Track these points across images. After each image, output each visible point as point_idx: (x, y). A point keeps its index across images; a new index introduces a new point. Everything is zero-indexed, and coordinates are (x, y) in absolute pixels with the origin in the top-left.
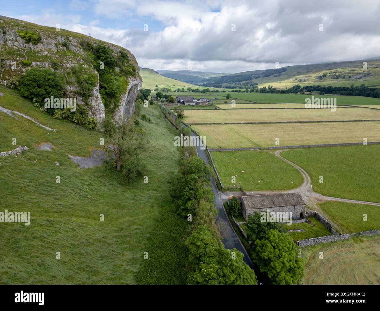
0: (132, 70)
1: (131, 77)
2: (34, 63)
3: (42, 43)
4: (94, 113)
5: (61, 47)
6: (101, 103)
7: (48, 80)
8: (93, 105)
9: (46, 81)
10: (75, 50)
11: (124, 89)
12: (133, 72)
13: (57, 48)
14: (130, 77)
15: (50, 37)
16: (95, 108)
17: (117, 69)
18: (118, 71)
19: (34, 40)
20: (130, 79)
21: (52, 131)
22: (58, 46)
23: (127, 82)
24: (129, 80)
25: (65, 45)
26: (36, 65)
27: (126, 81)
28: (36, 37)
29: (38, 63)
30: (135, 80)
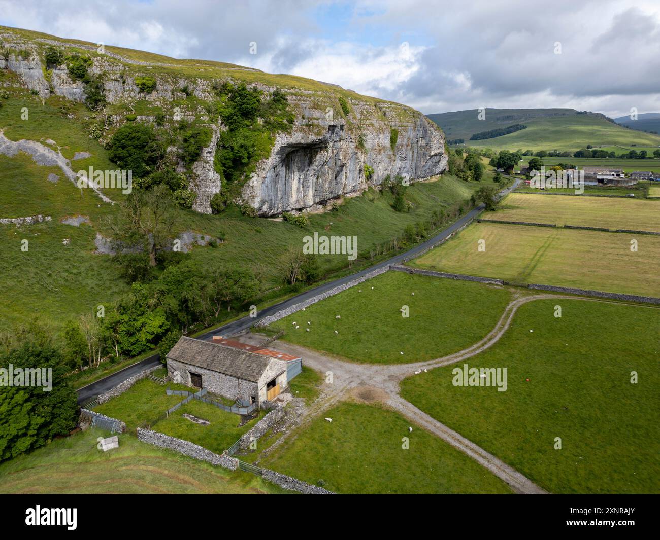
0: (285, 121)
1: (280, 132)
2: (139, 118)
3: (157, 91)
4: (197, 185)
5: (179, 94)
6: (209, 171)
7: (133, 138)
8: (198, 173)
9: (130, 140)
10: (201, 96)
11: (267, 151)
12: (288, 123)
13: (173, 95)
14: (278, 133)
15: (167, 81)
16: (201, 178)
17: (260, 121)
18: (262, 123)
19: (148, 87)
20: (277, 136)
21: (109, 204)
22: (175, 93)
23: (271, 141)
24: (276, 138)
25: (185, 90)
26: (141, 119)
27: (270, 139)
28: (150, 83)
29: (144, 117)
30: (288, 136)
